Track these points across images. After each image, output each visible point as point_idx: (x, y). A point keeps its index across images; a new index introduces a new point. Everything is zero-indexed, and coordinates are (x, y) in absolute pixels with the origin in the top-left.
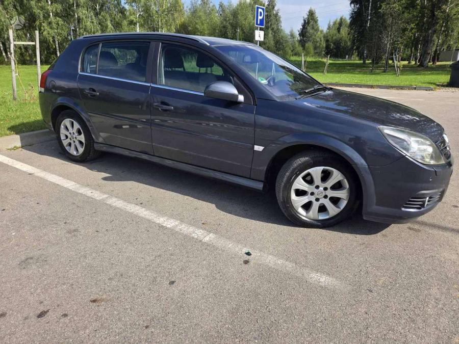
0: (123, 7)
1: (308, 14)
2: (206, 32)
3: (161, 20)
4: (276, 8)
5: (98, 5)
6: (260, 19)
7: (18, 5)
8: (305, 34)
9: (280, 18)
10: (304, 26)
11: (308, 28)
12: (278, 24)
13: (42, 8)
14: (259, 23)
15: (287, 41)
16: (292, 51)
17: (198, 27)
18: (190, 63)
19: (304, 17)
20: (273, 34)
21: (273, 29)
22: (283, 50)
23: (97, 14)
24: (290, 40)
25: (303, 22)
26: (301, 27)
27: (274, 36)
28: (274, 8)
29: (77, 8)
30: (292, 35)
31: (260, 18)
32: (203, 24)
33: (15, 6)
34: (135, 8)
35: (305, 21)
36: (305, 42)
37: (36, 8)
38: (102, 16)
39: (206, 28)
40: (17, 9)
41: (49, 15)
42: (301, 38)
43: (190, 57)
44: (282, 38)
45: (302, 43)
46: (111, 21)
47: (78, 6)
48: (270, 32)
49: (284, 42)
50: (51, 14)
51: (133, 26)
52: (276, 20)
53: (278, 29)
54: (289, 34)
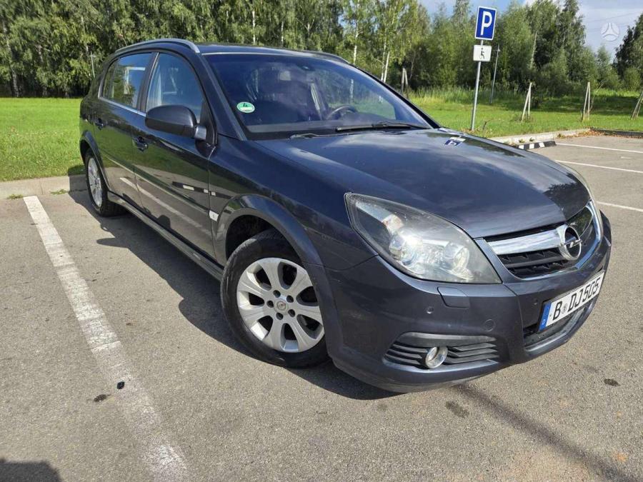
0: (340, 26)
1: (637, 20)
2: (451, 55)
3: (387, 40)
4: (577, 15)
5: (309, 26)
6: (485, 28)
7: (219, 29)
8: (629, 52)
9: (583, 29)
10: (628, 41)
11: (636, 43)
12: (578, 39)
13: (244, 32)
14: (482, 34)
15: (590, 66)
16: (599, 81)
17: (442, 48)
18: (421, 99)
19: (629, 27)
20: (569, 54)
21: (567, 48)
22: (581, 79)
23: (306, 36)
24: (597, 64)
25: (626, 34)
26: (623, 43)
27: (569, 58)
28: (573, 14)
29: (284, 31)
30: (603, 56)
31: (484, 25)
32: (448, 44)
33: (216, 32)
34: (355, 26)
35: (630, 33)
36: (627, 66)
37: (237, 31)
38: (313, 38)
39: (452, 49)
40: (218, 34)
41: (252, 40)
42: (620, 60)
43: (423, 89)
44: (583, 61)
45: (620, 68)
46: (322, 44)
47: (286, 27)
48: (563, 51)
49: (586, 66)
50: (254, 39)
51: (349, 50)
52: (576, 33)
53: (578, 47)
54: (597, 54)
